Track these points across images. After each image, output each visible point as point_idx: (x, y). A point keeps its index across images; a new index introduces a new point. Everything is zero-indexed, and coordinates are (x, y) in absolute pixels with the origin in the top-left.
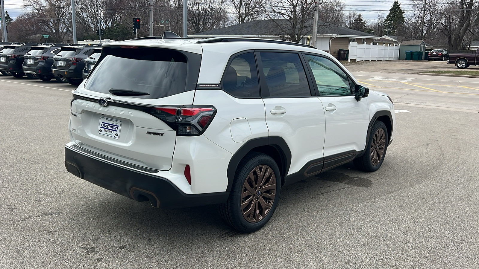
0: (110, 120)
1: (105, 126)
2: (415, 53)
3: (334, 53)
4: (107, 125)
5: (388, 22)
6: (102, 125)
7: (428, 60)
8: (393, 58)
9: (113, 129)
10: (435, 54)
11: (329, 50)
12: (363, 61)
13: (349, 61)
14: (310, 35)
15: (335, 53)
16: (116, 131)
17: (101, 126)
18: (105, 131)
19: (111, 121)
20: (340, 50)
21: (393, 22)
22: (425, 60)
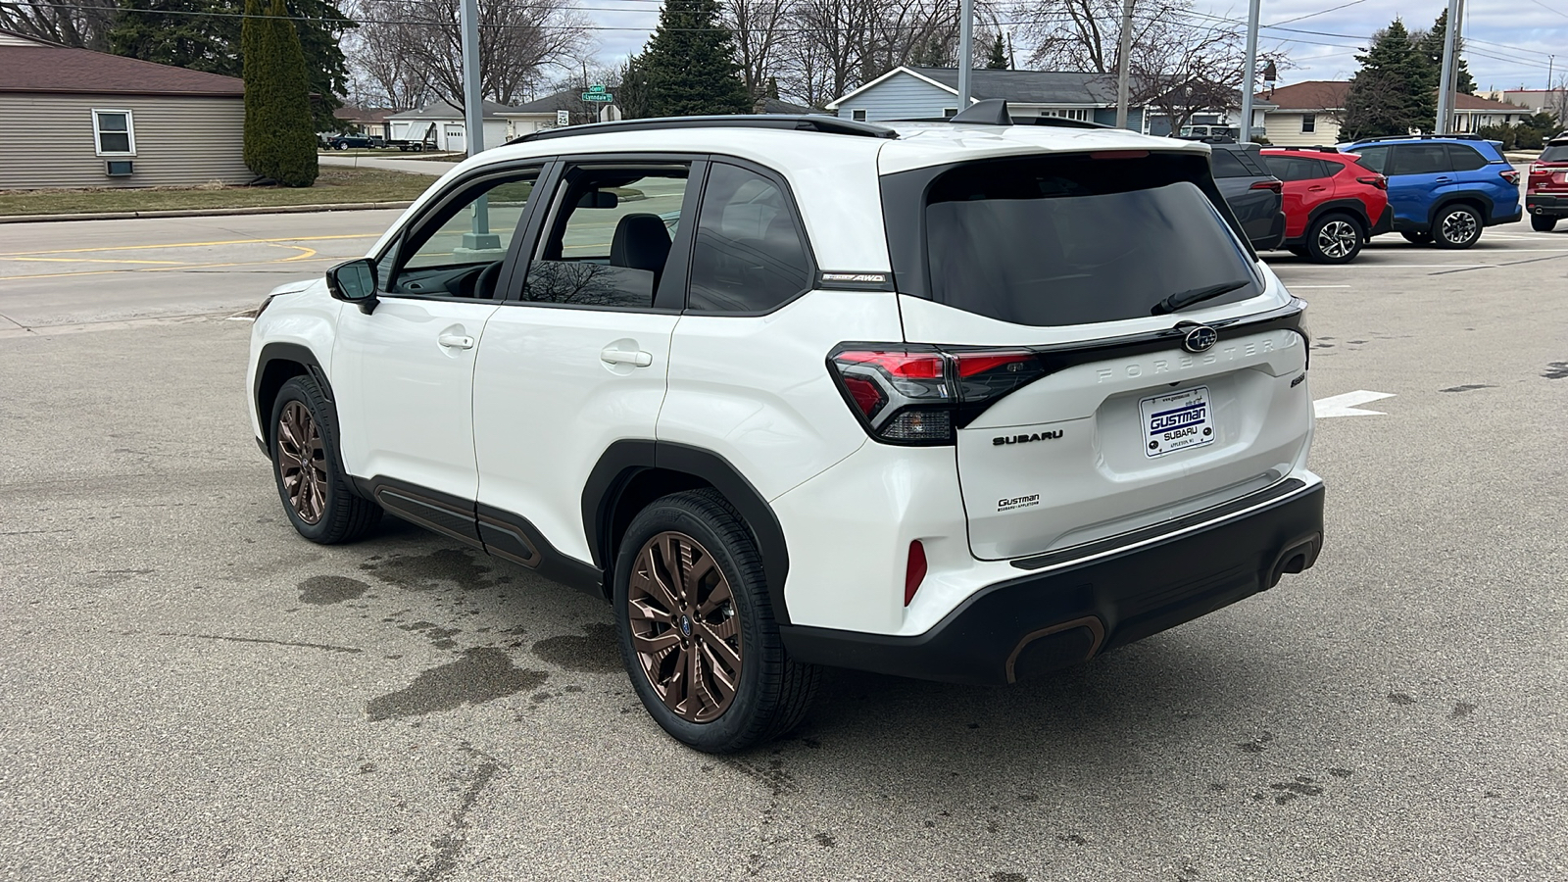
0: (1175, 398)
1: (1164, 423)
4: (1169, 416)
6: (1155, 425)
9: (1193, 421)
16: (1203, 421)
17: (1153, 428)
18: (1168, 438)
19: (1182, 397)
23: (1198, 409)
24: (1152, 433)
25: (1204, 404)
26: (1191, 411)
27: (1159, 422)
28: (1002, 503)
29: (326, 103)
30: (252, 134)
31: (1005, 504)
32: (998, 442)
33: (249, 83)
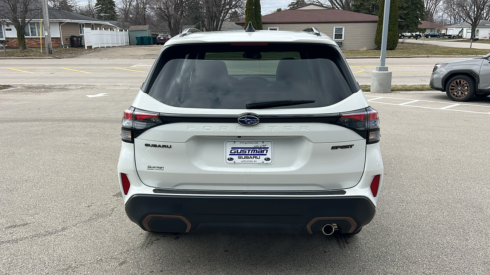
0: (247, 143)
1: (239, 152)
2: (145, 38)
3: (66, 39)
4: (243, 149)
5: (99, 6)
6: (233, 152)
7: (157, 45)
8: (125, 43)
9: (257, 153)
10: (162, 38)
11: (61, 37)
12: (98, 47)
13: (86, 48)
14: (41, 20)
15: (68, 40)
18: (240, 158)
19: (253, 143)
20: (71, 36)
21: (104, 6)
22: (154, 44)
23: (263, 149)
24: (230, 155)
25: (268, 148)
26: (258, 149)
27: (236, 151)
28: (149, 167)
29: (415, 23)
30: (378, 33)
31: (150, 168)
32: (147, 145)
33: (380, 17)
